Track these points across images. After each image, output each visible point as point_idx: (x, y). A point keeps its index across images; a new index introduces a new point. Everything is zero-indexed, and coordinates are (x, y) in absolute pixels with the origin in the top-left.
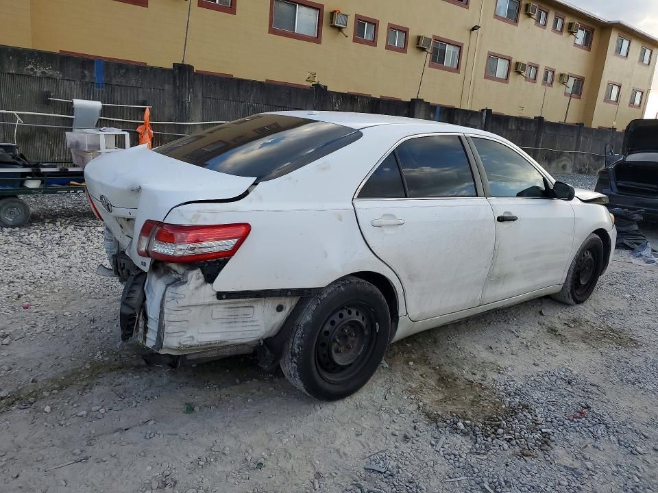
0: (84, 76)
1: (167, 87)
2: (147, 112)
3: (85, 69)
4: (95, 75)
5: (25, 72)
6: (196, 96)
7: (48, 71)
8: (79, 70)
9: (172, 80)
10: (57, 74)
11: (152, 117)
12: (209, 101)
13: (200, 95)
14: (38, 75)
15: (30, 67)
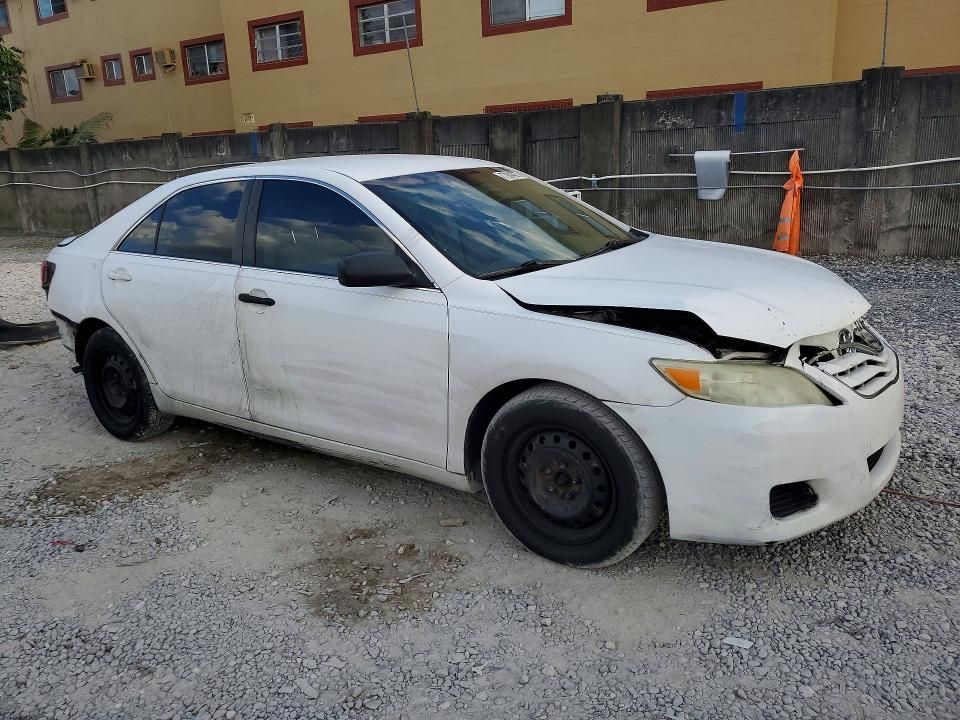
0: (719, 119)
1: (844, 113)
2: (795, 158)
3: (722, 109)
4: (733, 115)
5: (656, 126)
6: (902, 118)
7: (679, 121)
8: (715, 112)
9: (854, 99)
10: (688, 123)
11: (803, 165)
12: (932, 123)
13: (912, 116)
14: (668, 127)
15: (661, 119)
